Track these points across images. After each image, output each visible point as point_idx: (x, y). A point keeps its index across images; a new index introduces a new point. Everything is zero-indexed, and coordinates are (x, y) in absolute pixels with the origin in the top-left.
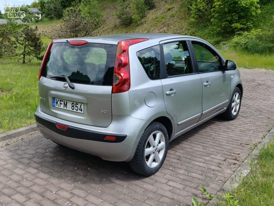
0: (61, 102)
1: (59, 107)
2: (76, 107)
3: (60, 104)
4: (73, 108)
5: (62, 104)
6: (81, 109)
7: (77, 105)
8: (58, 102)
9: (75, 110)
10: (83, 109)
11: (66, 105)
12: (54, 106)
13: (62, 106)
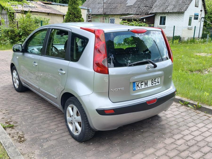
0: (142, 83)
1: (140, 88)
2: (155, 81)
3: (141, 85)
4: (152, 84)
5: (143, 84)
6: (158, 82)
7: (155, 80)
8: (138, 85)
9: (154, 85)
10: (159, 82)
11: (146, 84)
12: (135, 90)
13: (143, 87)
